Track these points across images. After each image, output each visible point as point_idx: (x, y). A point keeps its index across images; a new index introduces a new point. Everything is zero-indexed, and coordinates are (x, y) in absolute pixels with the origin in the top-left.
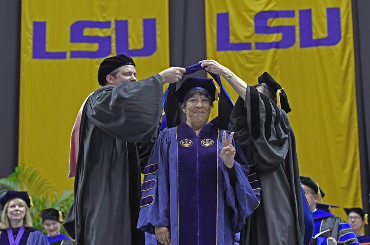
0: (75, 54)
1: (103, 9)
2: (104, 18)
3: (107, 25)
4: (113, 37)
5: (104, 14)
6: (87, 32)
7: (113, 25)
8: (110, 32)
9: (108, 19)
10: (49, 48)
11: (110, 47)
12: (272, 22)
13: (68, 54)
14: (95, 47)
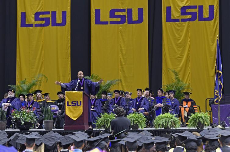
1: (123, 4)
4: (126, 15)
5: (123, 6)
6: (116, 14)
7: (126, 11)
8: (125, 13)
9: (124, 8)
10: (102, 20)
12: (188, 10)
13: (109, 23)
14: (119, 20)
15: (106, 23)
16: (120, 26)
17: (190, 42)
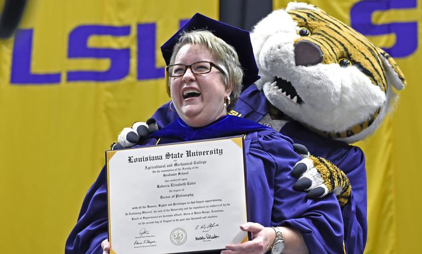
0: (74, 76)
1: (121, 6)
2: (120, 20)
3: (124, 31)
4: (134, 49)
5: (122, 15)
6: (94, 42)
7: (134, 31)
8: (129, 42)
9: (126, 22)
10: (37, 67)
11: (128, 65)
12: (379, 17)
13: (64, 77)
14: (104, 65)
15: (53, 79)
16: (108, 90)
17: (390, 145)
